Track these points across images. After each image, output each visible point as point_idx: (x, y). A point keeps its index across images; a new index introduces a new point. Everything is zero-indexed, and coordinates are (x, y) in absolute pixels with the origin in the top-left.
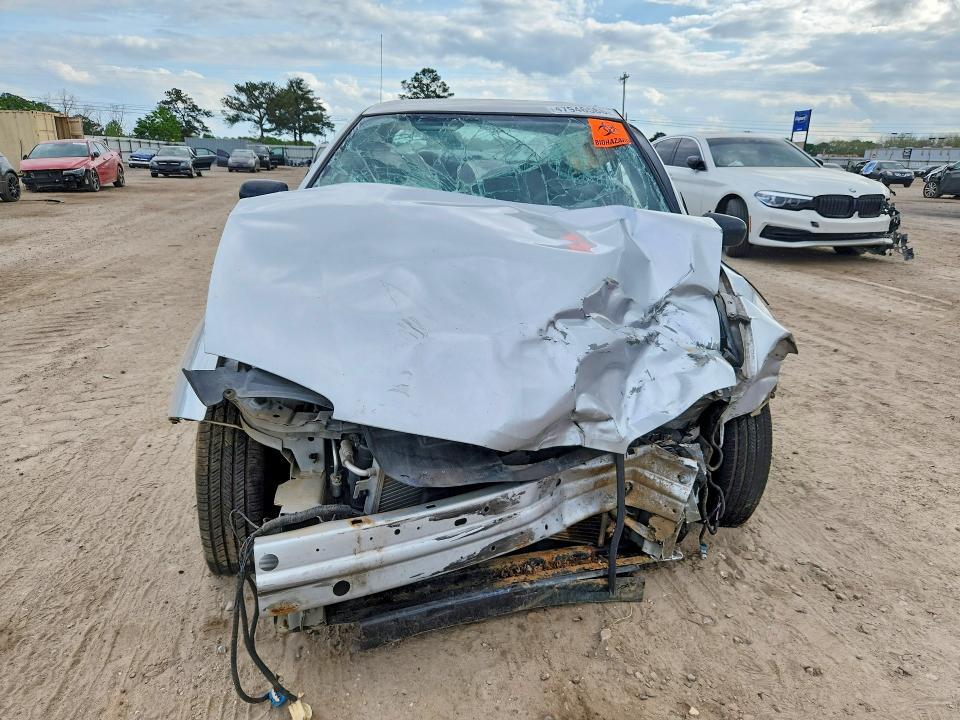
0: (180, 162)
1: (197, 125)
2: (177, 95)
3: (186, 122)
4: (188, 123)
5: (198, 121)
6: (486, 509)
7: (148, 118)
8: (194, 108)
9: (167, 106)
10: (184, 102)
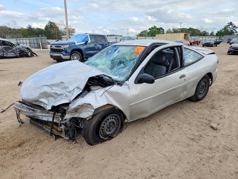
0: (210, 43)
1: (234, 31)
2: (231, 24)
3: (231, 31)
4: (232, 31)
5: (235, 30)
6: (33, 110)
7: (220, 31)
8: (235, 27)
9: (227, 27)
10: (232, 25)
